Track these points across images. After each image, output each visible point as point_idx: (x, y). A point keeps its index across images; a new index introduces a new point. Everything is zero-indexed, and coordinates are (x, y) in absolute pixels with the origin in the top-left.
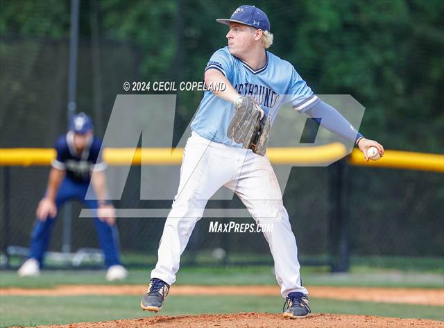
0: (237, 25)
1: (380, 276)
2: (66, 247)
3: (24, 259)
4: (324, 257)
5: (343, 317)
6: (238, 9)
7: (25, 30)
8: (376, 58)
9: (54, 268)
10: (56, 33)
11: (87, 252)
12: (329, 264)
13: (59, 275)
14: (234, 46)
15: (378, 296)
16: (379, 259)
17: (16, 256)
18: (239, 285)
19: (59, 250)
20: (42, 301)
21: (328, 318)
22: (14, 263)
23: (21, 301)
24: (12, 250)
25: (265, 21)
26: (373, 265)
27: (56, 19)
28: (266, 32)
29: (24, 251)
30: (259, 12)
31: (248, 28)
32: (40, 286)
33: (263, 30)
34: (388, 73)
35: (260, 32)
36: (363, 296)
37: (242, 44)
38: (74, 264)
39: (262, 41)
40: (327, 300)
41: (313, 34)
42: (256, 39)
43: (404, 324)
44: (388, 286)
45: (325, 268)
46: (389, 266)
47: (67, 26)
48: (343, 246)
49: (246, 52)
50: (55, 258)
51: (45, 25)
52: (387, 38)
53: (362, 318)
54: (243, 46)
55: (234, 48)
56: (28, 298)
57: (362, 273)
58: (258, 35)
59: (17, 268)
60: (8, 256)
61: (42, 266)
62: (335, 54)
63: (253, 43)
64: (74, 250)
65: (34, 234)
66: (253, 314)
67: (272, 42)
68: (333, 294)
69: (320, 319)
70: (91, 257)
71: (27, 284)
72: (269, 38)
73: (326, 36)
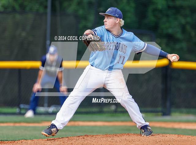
0: (109, 16)
1: (185, 117)
2: (46, 104)
3: (27, 110)
4: (160, 109)
5: (168, 135)
6: (109, 9)
7: (28, 9)
8: (183, 21)
9: (40, 114)
10: (42, 10)
11: (55, 107)
12: (162, 112)
13: (43, 117)
14: (107, 25)
15: (183, 126)
16: (184, 110)
17: (23, 109)
18: (122, 121)
19: (43, 106)
20: (35, 129)
21: (161, 136)
22: (23, 111)
23: (26, 128)
24: (22, 106)
25: (121, 15)
26: (181, 112)
27: (41, 4)
28: (121, 20)
29: (27, 106)
30: (118, 10)
31: (113, 17)
32: (34, 122)
33: (120, 18)
34: (188, 27)
35: (119, 20)
36: (177, 126)
37: (111, 24)
38: (49, 112)
39: (119, 23)
40: (161, 128)
41: (155, 10)
42: (117, 22)
43: (195, 138)
44: (188, 122)
45: (160, 114)
46: (188, 113)
47: (46, 7)
48: (168, 104)
49: (112, 28)
50: (41, 109)
51: (36, 7)
52: (188, 12)
53: (176, 136)
54: (111, 25)
55: (107, 26)
56: (29, 127)
57: (176, 116)
58: (118, 21)
59: (24, 114)
60: (20, 109)
61: (35, 113)
62: (164, 19)
63: (115, 24)
64: (49, 106)
65: (31, 99)
66: (128, 134)
67: (123, 24)
68: (163, 125)
69: (158, 136)
70: (57, 109)
71: (29, 121)
72: (122, 22)
73: (161, 11)
